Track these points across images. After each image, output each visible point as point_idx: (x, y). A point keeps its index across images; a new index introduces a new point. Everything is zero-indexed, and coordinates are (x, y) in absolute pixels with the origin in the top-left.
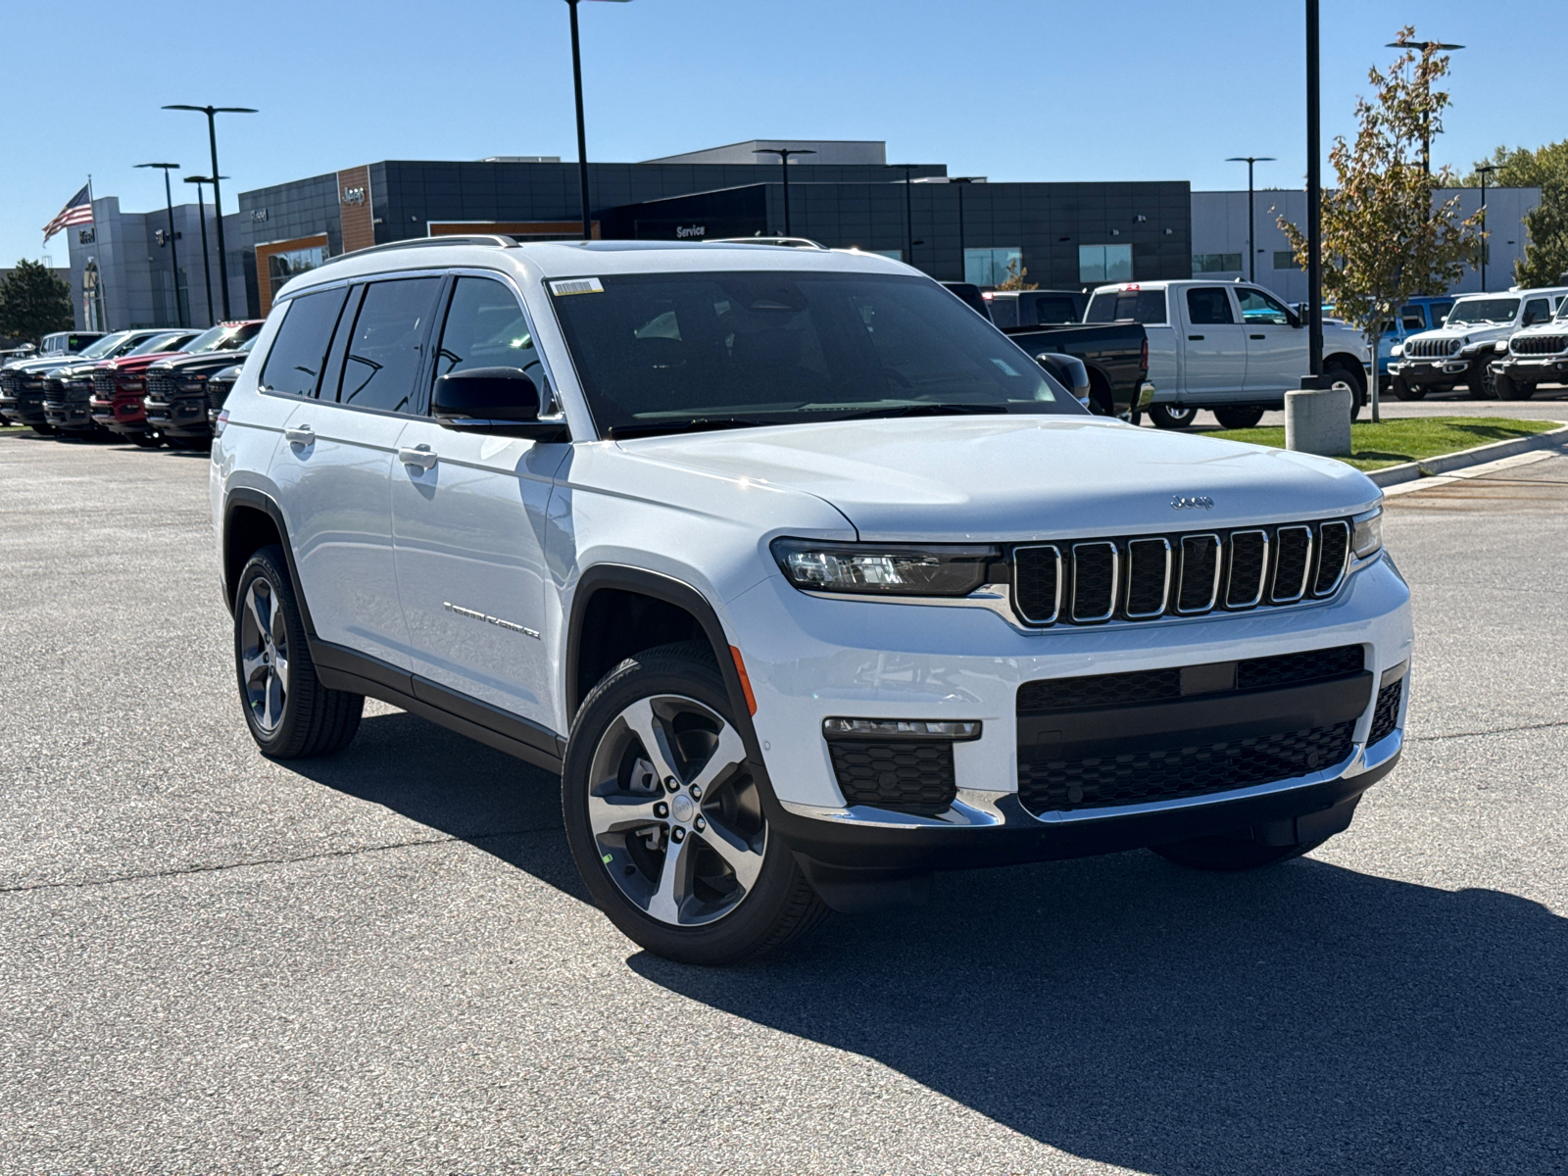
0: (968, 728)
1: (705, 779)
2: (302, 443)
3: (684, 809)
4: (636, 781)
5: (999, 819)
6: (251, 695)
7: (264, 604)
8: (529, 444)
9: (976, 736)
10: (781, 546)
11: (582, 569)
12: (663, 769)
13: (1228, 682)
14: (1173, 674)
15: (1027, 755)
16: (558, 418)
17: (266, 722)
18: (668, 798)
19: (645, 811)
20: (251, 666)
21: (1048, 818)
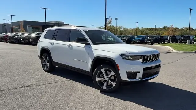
0: (138, 72)
1: (109, 76)
2: (52, 44)
3: (107, 79)
4: (101, 76)
5: (140, 80)
6: (44, 66)
7: (46, 58)
8: (85, 45)
9: (139, 72)
10: (121, 55)
11: (95, 56)
12: (105, 75)
13: (154, 67)
14: (152, 67)
15: (143, 74)
16: (88, 42)
17: (46, 68)
18: (105, 78)
19: (103, 79)
20: (43, 64)
21: (143, 79)
